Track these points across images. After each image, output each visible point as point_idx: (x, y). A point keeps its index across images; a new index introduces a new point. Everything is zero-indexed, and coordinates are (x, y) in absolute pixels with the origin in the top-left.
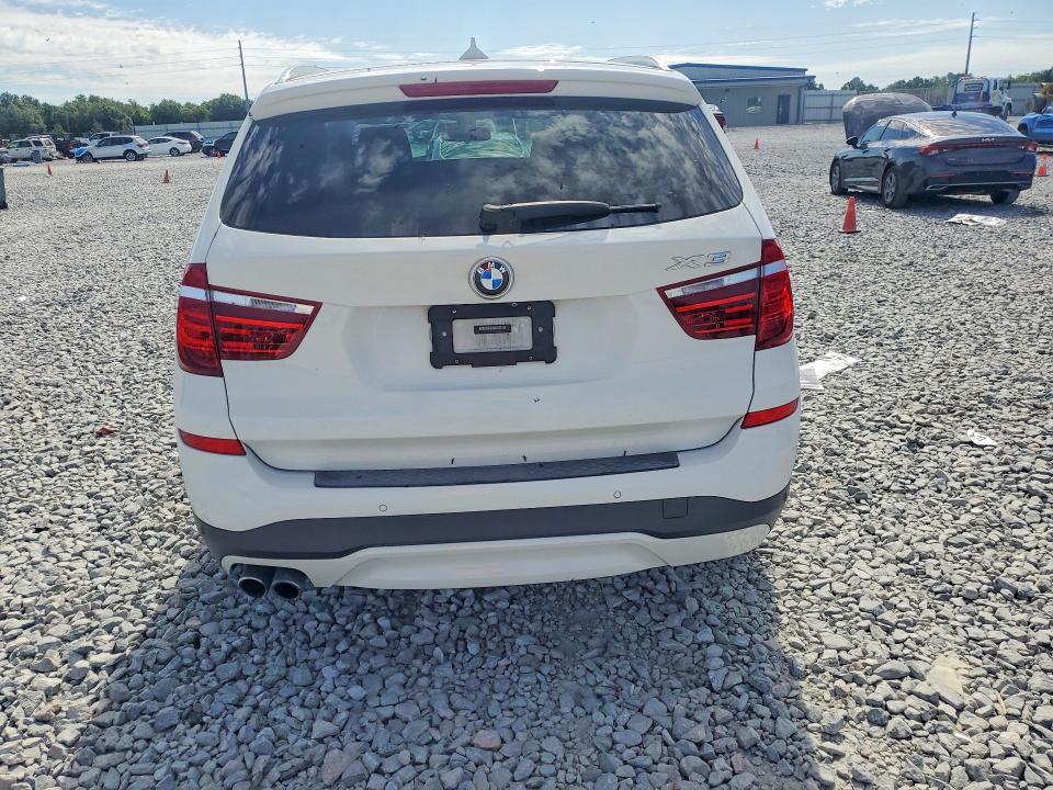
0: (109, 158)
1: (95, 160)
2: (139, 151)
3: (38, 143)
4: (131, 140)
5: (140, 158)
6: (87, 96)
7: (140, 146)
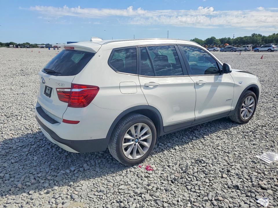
0: (264, 51)
1: (259, 51)
2: (272, 49)
3: (248, 47)
4: (271, 46)
5: (273, 51)
6: (276, 34)
7: (273, 48)
